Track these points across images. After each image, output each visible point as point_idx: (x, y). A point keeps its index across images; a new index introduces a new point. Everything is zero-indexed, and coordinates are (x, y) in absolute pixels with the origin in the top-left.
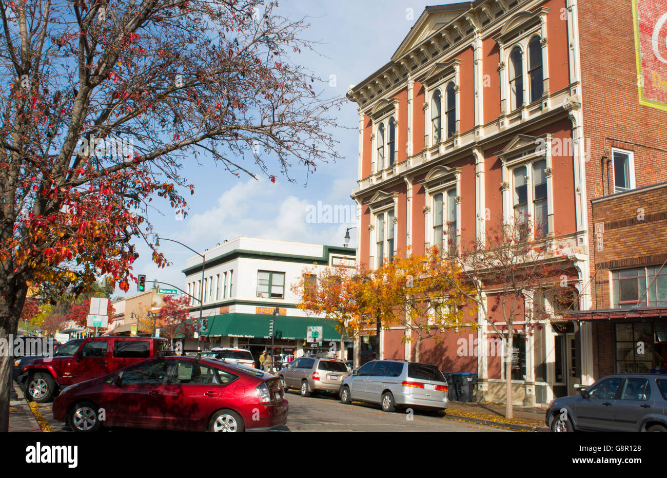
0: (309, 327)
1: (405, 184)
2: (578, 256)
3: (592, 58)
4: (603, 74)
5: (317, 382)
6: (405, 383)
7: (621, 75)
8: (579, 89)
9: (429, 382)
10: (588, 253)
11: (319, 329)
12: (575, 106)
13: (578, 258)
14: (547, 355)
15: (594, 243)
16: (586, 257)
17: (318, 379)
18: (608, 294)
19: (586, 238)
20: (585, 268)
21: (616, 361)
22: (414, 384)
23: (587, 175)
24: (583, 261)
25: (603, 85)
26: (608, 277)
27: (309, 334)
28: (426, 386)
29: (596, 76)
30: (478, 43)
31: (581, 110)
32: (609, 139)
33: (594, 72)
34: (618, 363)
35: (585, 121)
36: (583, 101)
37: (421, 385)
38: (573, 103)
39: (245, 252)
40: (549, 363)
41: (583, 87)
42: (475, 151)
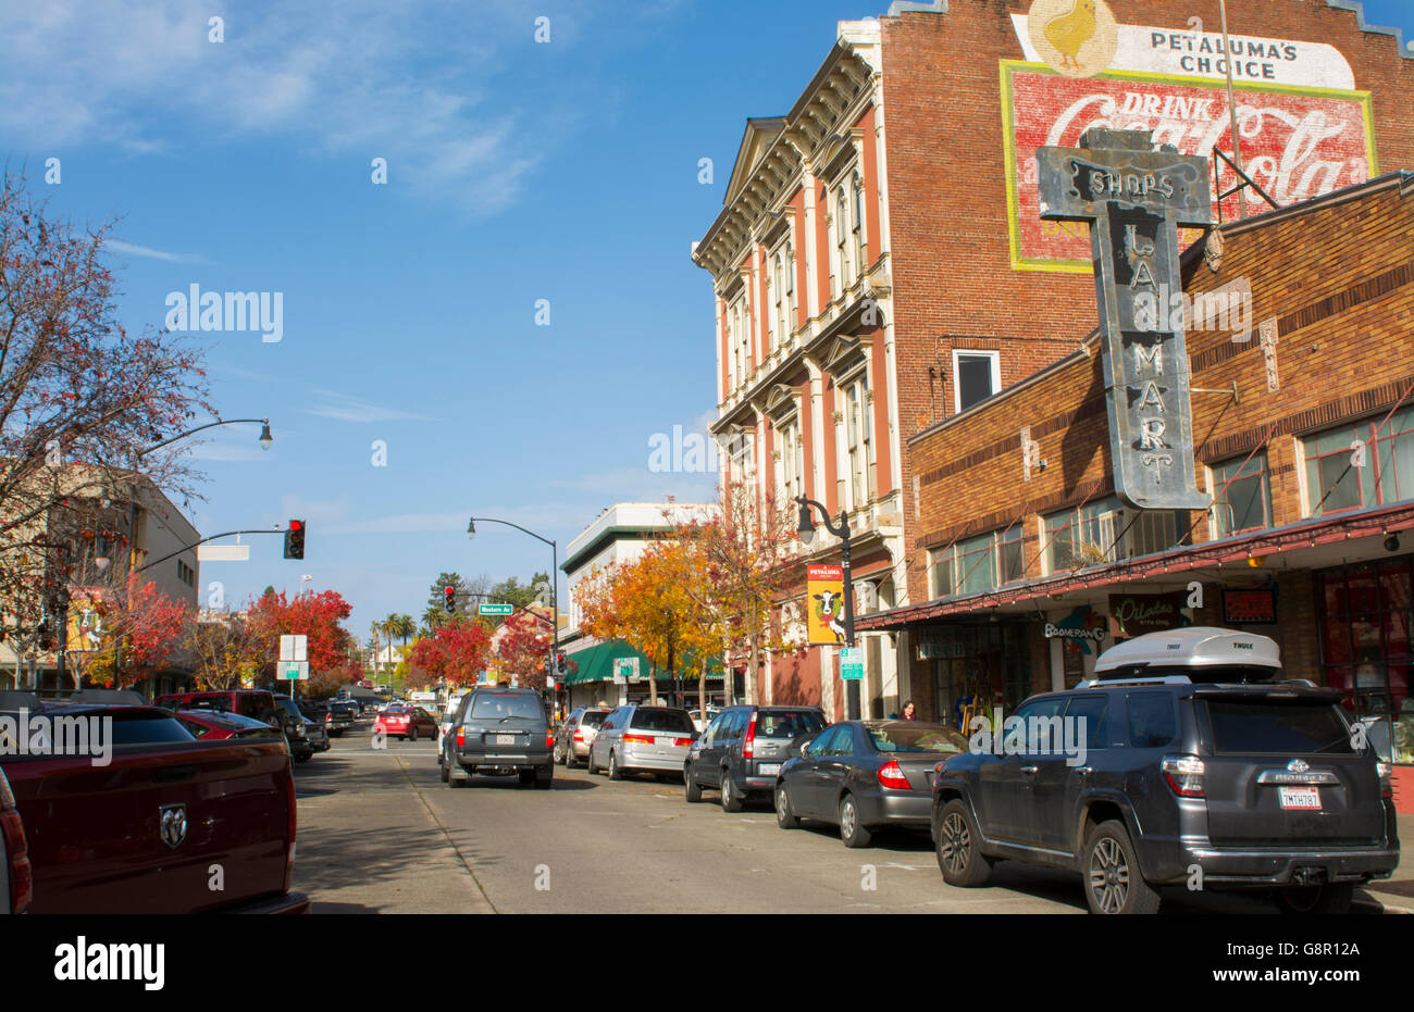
0: (617, 660)
1: (754, 415)
2: (884, 531)
3: (913, 209)
4: (936, 231)
5: (579, 745)
6: (627, 737)
7: (974, 228)
8: (888, 262)
9: (663, 733)
10: (902, 523)
11: (635, 662)
12: (879, 293)
13: (884, 534)
14: (884, 685)
15: (909, 507)
16: (900, 531)
17: (581, 739)
18: (926, 586)
19: (899, 499)
20: (897, 547)
21: (938, 688)
22: (640, 738)
23: (900, 400)
24: (895, 537)
25: (936, 250)
26: (925, 561)
27: (617, 670)
28: (656, 739)
29: (921, 237)
30: (809, 181)
31: (891, 297)
32: (946, 337)
33: (917, 230)
34: (940, 691)
35: (897, 315)
36: (895, 282)
37: (651, 740)
38: (877, 288)
39: (626, 530)
40: (887, 698)
41: (894, 260)
42: (807, 362)
